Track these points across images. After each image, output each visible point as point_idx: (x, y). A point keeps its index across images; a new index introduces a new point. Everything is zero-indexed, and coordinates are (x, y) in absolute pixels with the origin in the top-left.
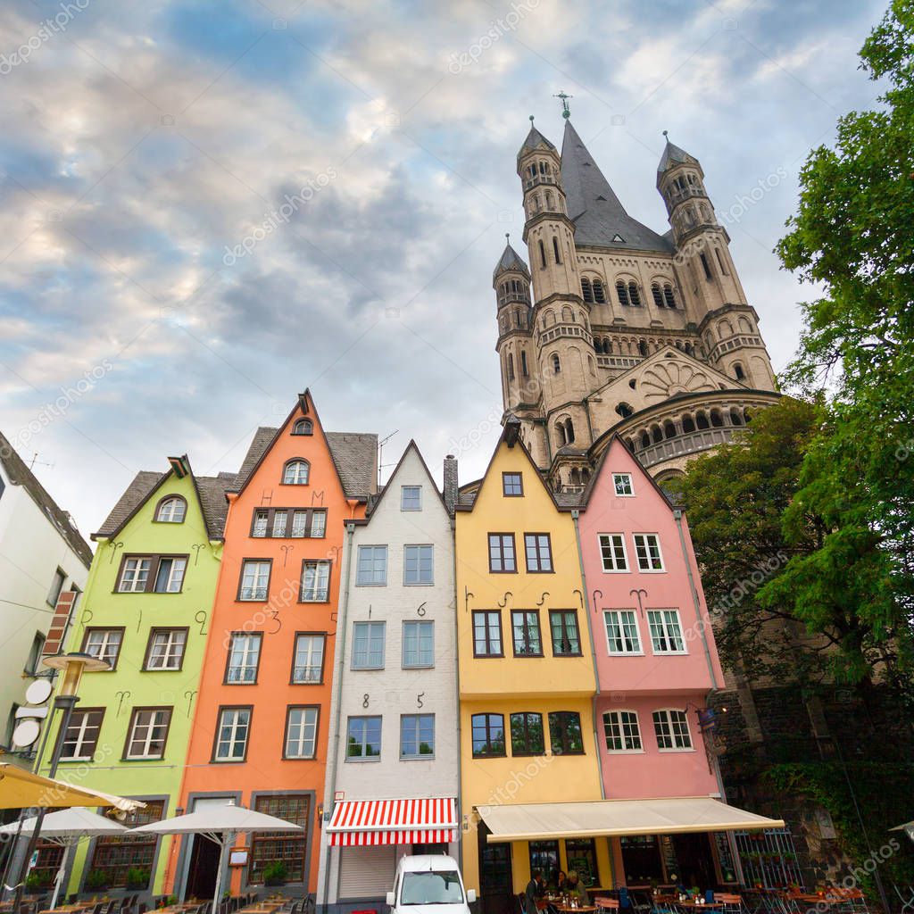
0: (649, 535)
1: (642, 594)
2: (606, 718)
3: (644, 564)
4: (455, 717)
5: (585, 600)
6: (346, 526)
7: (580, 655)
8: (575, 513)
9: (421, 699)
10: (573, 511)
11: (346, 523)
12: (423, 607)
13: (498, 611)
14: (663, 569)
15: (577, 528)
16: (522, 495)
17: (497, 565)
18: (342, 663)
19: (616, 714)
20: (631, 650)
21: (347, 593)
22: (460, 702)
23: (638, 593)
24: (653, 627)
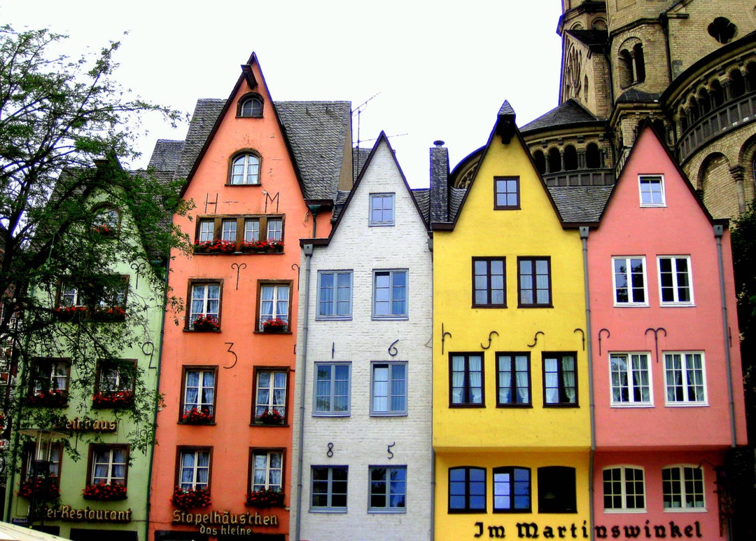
0: (679, 257)
1: (660, 334)
2: (607, 475)
3: (668, 296)
4: (429, 469)
5: (588, 342)
6: (302, 246)
7: (576, 405)
8: (584, 230)
9: (391, 449)
10: (581, 228)
11: (303, 243)
12: (396, 346)
13: (481, 354)
14: (692, 301)
15: (585, 250)
16: (517, 207)
17: (483, 298)
18: (303, 408)
19: (619, 470)
20: (640, 400)
21: (306, 329)
22: (435, 455)
23: (656, 332)
24: (669, 373)
